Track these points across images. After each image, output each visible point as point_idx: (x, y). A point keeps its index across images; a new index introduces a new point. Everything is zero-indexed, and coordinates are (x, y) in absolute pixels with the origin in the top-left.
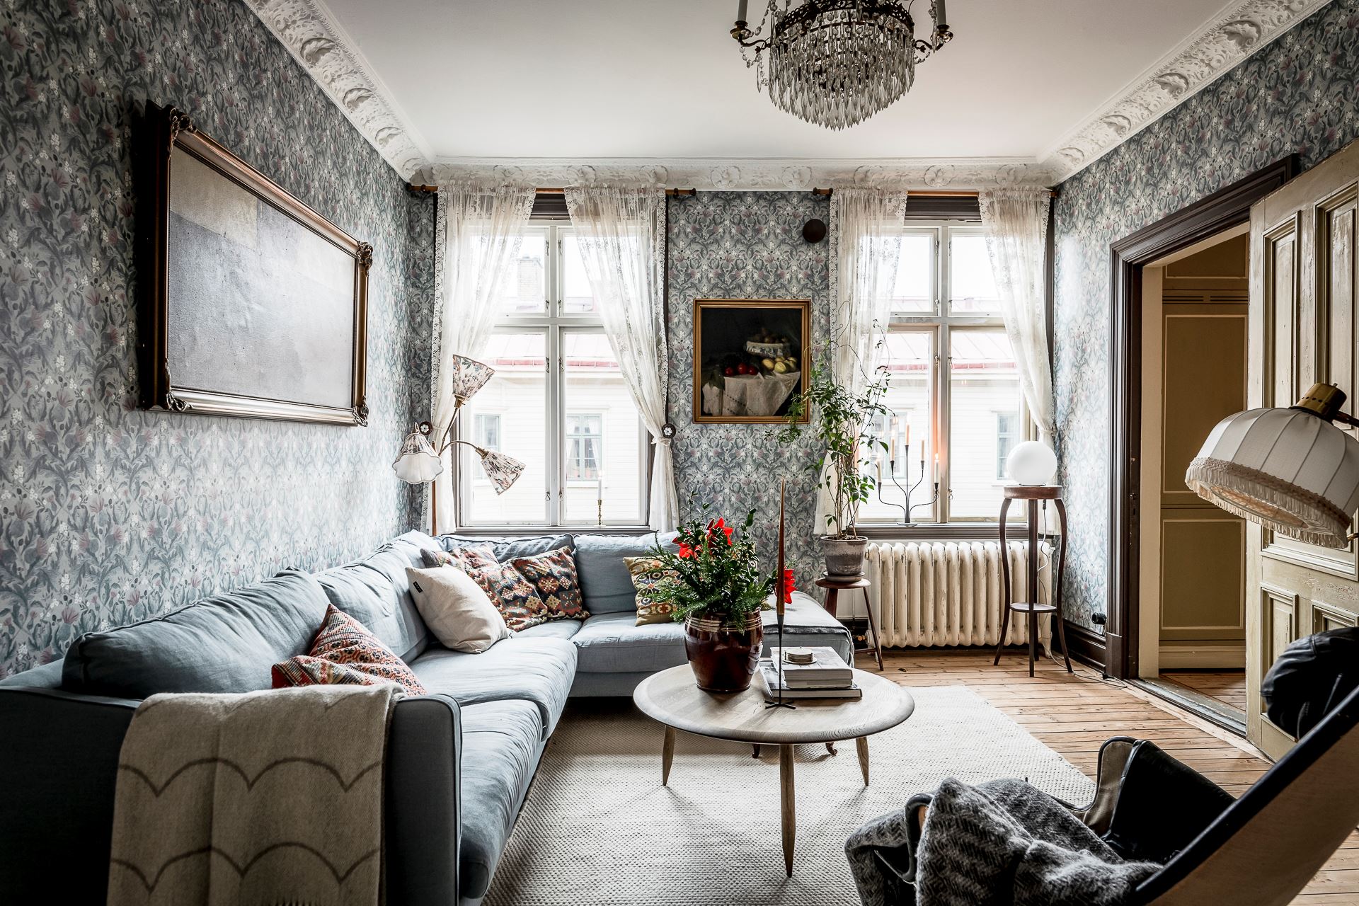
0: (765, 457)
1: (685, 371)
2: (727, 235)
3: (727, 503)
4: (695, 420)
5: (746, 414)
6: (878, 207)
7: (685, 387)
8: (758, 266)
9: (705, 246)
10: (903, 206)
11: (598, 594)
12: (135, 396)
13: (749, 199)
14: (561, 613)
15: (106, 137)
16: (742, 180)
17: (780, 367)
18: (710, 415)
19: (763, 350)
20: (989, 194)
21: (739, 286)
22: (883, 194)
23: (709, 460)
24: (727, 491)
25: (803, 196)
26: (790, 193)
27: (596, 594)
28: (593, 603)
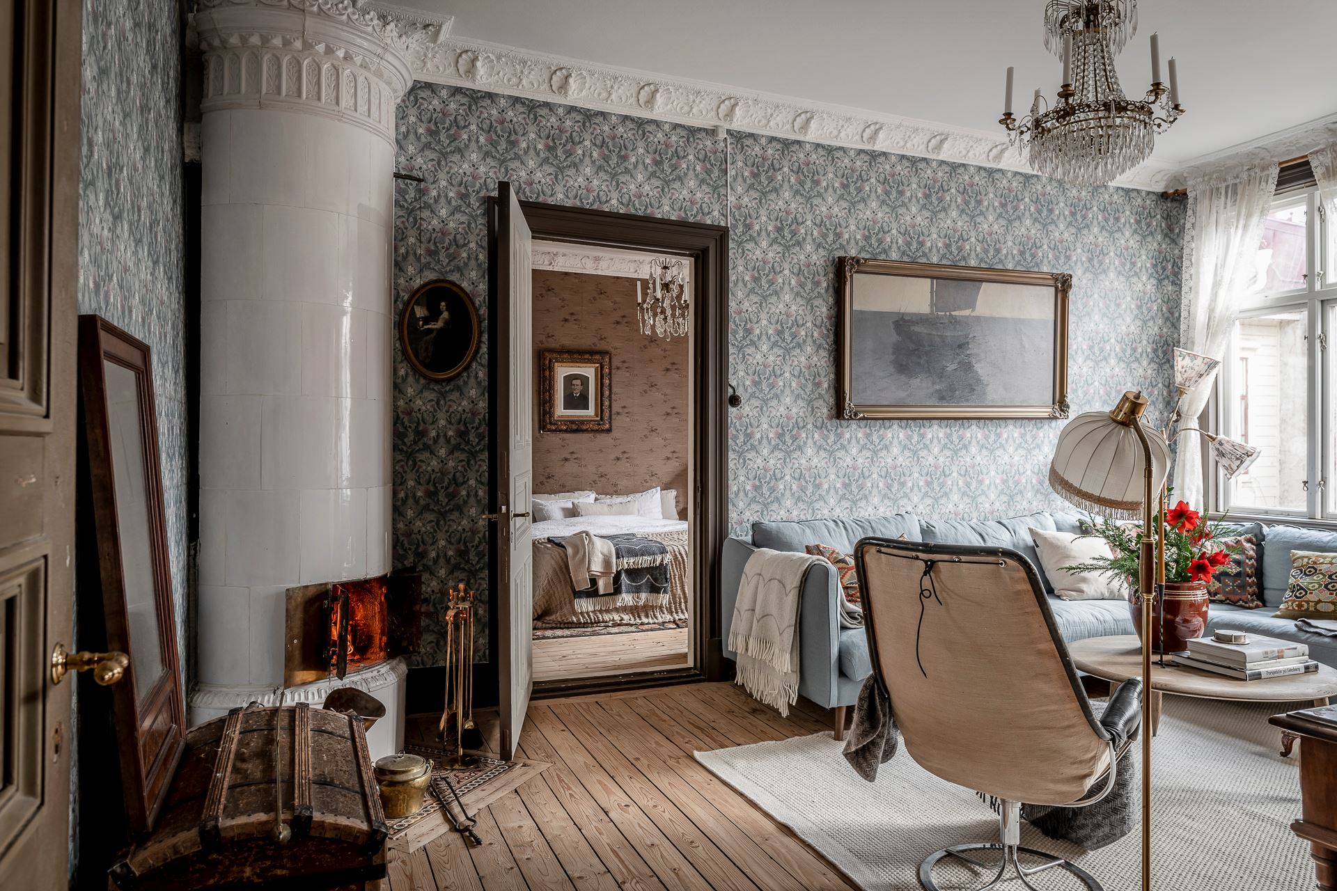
12: (834, 412)
14: (1219, 597)
15: (817, 284)
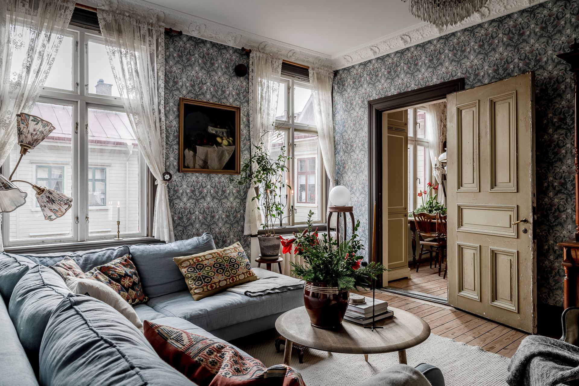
0: (217, 193)
1: (173, 141)
2: (197, 63)
3: (197, 220)
4: (179, 171)
5: (208, 168)
6: (270, 64)
7: (173, 150)
8: (213, 84)
9: (185, 67)
10: (281, 66)
11: (153, 284)
13: (208, 45)
14: (137, 301)
16: (205, 33)
17: (225, 142)
18: (188, 167)
19: (216, 132)
20: (313, 69)
21: (203, 94)
22: (273, 58)
23: (187, 195)
24: (197, 213)
25: (236, 51)
26: (229, 47)
27: (151, 284)
28: (151, 290)
